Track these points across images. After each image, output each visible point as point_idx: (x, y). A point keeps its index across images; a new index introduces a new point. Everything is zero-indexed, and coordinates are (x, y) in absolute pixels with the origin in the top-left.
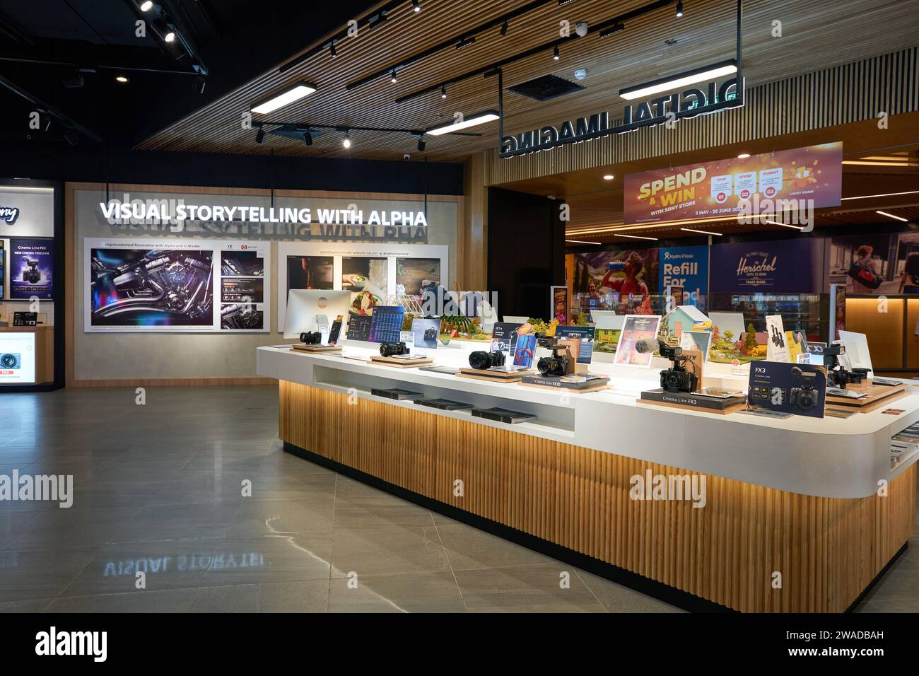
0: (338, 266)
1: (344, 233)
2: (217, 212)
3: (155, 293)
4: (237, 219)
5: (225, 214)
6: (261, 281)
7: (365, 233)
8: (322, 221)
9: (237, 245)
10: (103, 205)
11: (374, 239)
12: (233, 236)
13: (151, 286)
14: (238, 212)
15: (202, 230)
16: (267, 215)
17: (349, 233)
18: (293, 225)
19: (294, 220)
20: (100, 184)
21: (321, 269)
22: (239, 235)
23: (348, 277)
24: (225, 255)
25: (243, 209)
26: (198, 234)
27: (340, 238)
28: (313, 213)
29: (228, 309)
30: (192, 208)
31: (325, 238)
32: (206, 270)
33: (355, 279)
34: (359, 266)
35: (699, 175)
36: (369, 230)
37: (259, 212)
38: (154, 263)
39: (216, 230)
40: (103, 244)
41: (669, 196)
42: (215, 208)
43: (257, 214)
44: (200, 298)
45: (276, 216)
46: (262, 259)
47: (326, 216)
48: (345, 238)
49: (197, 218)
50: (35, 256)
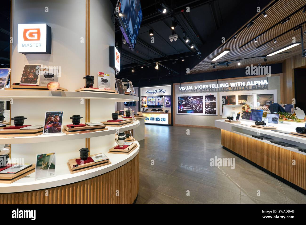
0: (237, 99)
1: (239, 89)
2: (204, 86)
3: (190, 106)
4: (209, 88)
5: (206, 87)
6: (215, 103)
7: (246, 88)
8: (232, 86)
9: (209, 94)
10: (180, 87)
11: (249, 89)
13: (189, 104)
14: (209, 86)
15: (200, 91)
16: (216, 86)
17: (240, 88)
18: (223, 88)
19: (224, 87)
20: (179, 83)
21: (232, 99)
22: (209, 91)
23: (241, 101)
24: (206, 96)
25: (210, 85)
26: (199, 92)
27: (237, 90)
28: (229, 84)
29: (207, 109)
30: (198, 86)
31: (233, 90)
32: (201, 100)
33: (243, 101)
34: (244, 97)
36: (247, 87)
37: (214, 85)
38: (190, 99)
39: (204, 91)
40: (180, 96)
42: (203, 86)
43: (214, 86)
44: (200, 107)
45: (219, 86)
46: (215, 97)
47: (233, 85)
48: (239, 90)
49: (199, 88)
50: (168, 99)
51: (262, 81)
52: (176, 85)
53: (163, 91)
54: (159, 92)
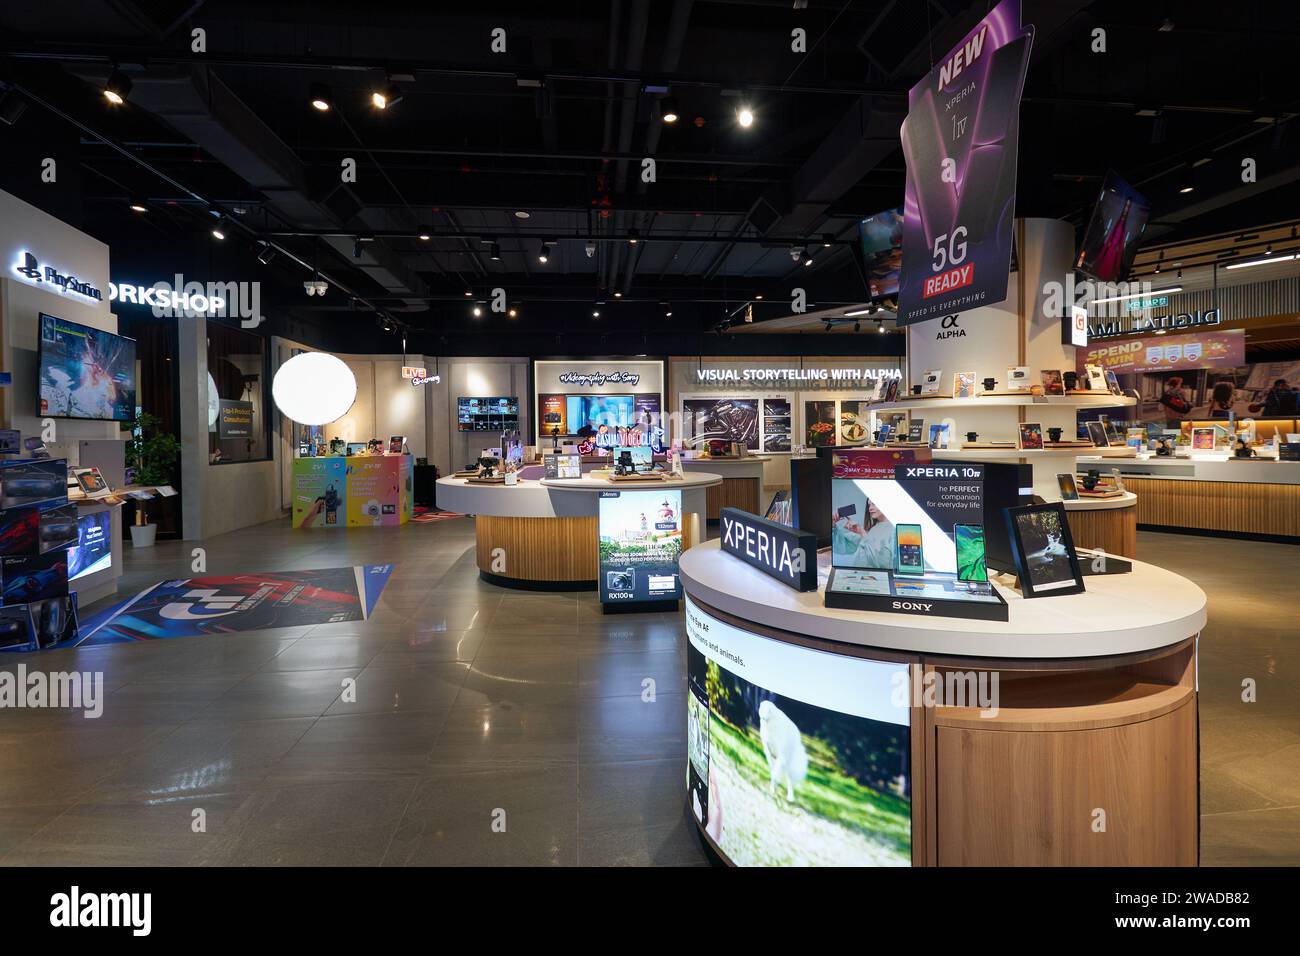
0: (838, 407)
1: (841, 385)
2: (769, 374)
3: (723, 428)
4: (781, 378)
5: (773, 374)
6: (789, 418)
7: (855, 385)
8: (834, 378)
9: (773, 395)
10: (698, 371)
11: (861, 388)
12: (770, 388)
13: (721, 424)
14: (782, 373)
15: (750, 385)
16: (800, 375)
17: (844, 385)
18: (815, 381)
19: (817, 378)
20: (693, 358)
21: (825, 409)
22: (774, 388)
23: (845, 415)
24: (766, 402)
25: (785, 371)
26: (748, 388)
27: (844, 388)
28: (829, 372)
29: (769, 438)
30: (753, 371)
31: (828, 388)
32: (755, 414)
33: (849, 416)
34: (851, 407)
35: (1136, 346)
36: (857, 382)
37: (795, 373)
38: (722, 409)
39: (760, 385)
40: (690, 396)
41: (1113, 359)
42: (769, 371)
43: (792, 374)
44: (751, 431)
45: (806, 375)
46: (789, 404)
47: (837, 374)
48: (841, 388)
49: (756, 378)
50: (648, 406)
51: (892, 371)
52: (677, 363)
53: (629, 378)
54: (617, 381)
